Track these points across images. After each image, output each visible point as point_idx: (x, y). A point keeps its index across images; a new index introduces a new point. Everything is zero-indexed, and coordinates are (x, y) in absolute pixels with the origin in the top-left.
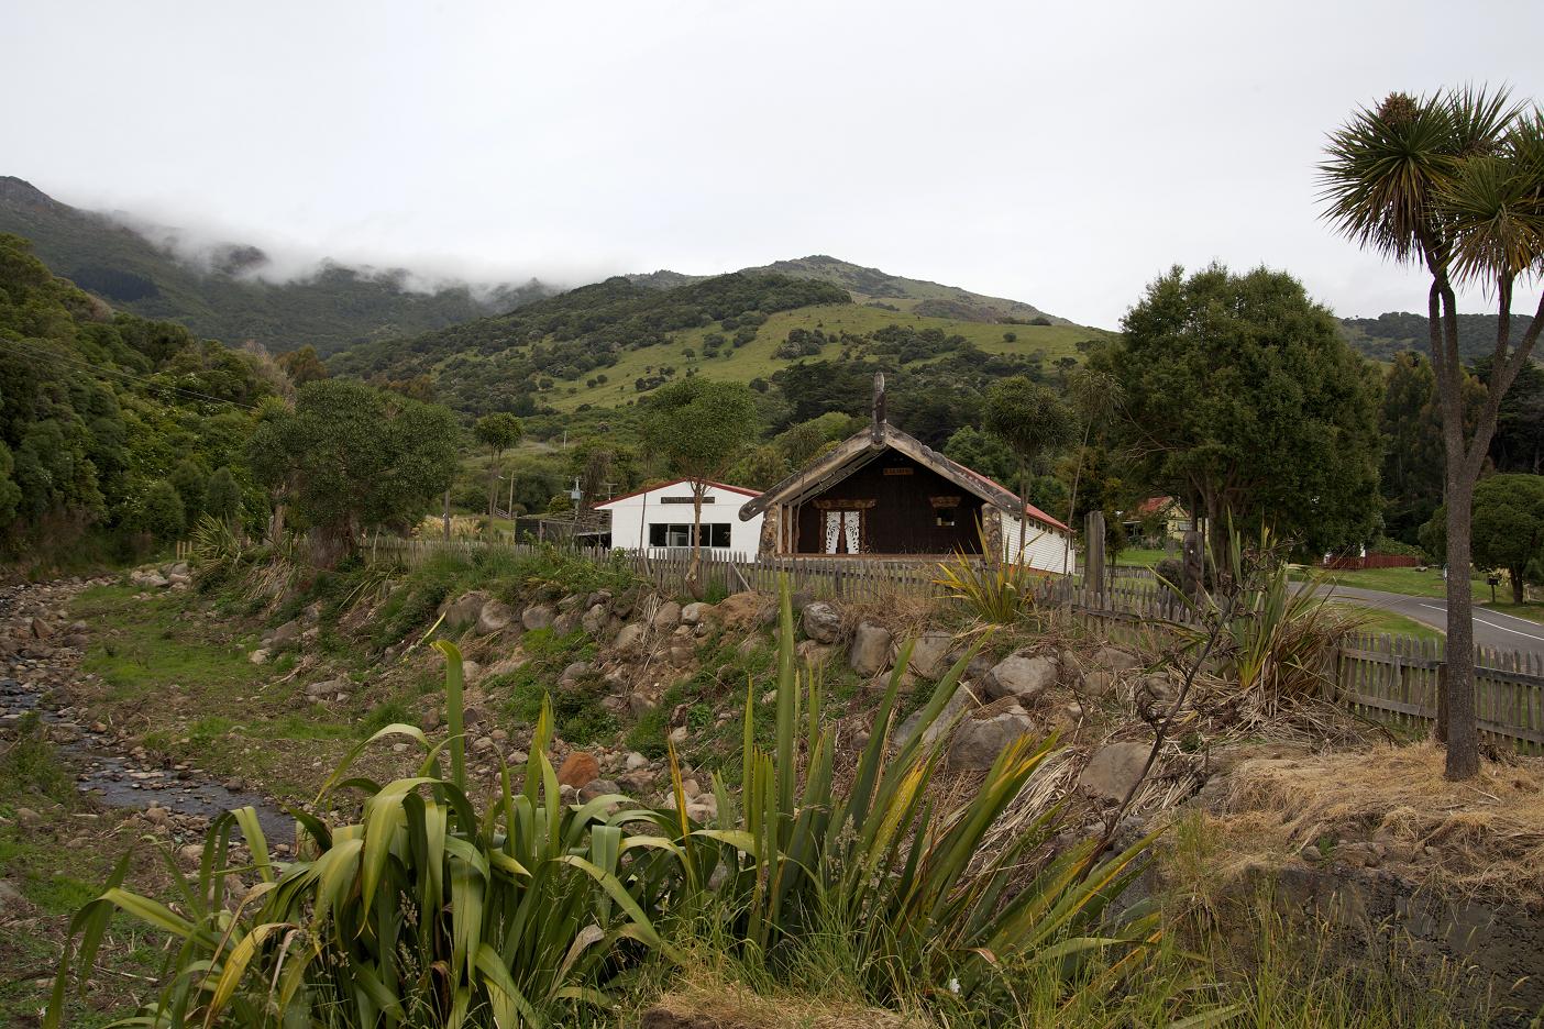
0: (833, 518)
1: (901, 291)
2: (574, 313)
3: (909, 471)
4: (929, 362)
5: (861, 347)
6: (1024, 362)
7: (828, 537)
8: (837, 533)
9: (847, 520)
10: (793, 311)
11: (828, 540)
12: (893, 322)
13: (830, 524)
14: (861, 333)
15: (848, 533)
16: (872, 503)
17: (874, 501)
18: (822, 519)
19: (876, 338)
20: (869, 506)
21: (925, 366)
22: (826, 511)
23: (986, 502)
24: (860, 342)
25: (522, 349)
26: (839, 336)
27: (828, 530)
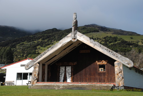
0: (62, 69)
1: (109, 30)
2: (45, 35)
3: (89, 51)
4: (114, 43)
5: (101, 40)
6: (135, 43)
7: (60, 76)
8: (63, 74)
9: (67, 70)
10: (87, 34)
11: (60, 77)
12: (107, 35)
13: (61, 71)
14: (101, 37)
15: (67, 74)
16: (75, 63)
17: (76, 62)
18: (58, 70)
19: (104, 39)
20: (74, 64)
21: (114, 44)
22: (60, 66)
23: (116, 61)
24: (101, 39)
25: (35, 41)
26: (96, 39)
27: (60, 73)
